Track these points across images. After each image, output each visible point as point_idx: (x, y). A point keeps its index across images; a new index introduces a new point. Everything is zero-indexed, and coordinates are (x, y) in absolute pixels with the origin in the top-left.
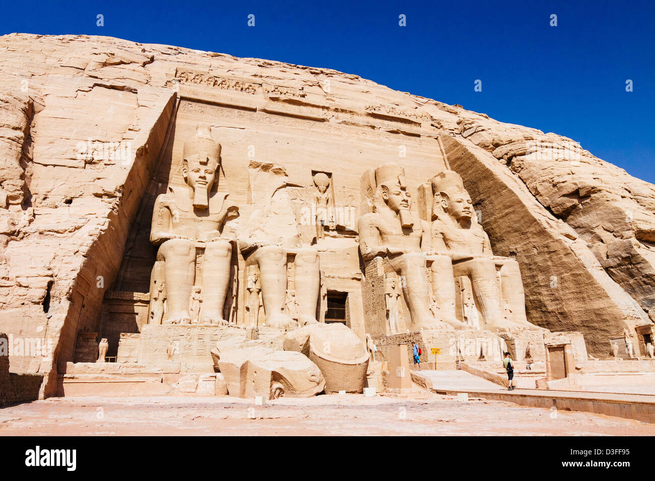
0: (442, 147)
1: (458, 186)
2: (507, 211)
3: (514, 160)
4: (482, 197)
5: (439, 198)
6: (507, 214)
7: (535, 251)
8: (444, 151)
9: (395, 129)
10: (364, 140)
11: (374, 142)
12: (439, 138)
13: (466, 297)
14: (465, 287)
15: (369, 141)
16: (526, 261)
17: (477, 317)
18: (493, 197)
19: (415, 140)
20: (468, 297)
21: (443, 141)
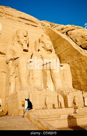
0: (45, 31)
1: (48, 39)
2: (65, 49)
3: (68, 32)
4: (57, 45)
5: (41, 43)
6: (66, 50)
7: (76, 62)
8: (45, 32)
9: (28, 23)
10: (16, 25)
11: (19, 26)
12: (44, 28)
13: (48, 78)
14: (48, 74)
15: (17, 25)
16: (73, 66)
17: (53, 87)
18: (61, 45)
19: (35, 28)
20: (49, 78)
21: (45, 29)
